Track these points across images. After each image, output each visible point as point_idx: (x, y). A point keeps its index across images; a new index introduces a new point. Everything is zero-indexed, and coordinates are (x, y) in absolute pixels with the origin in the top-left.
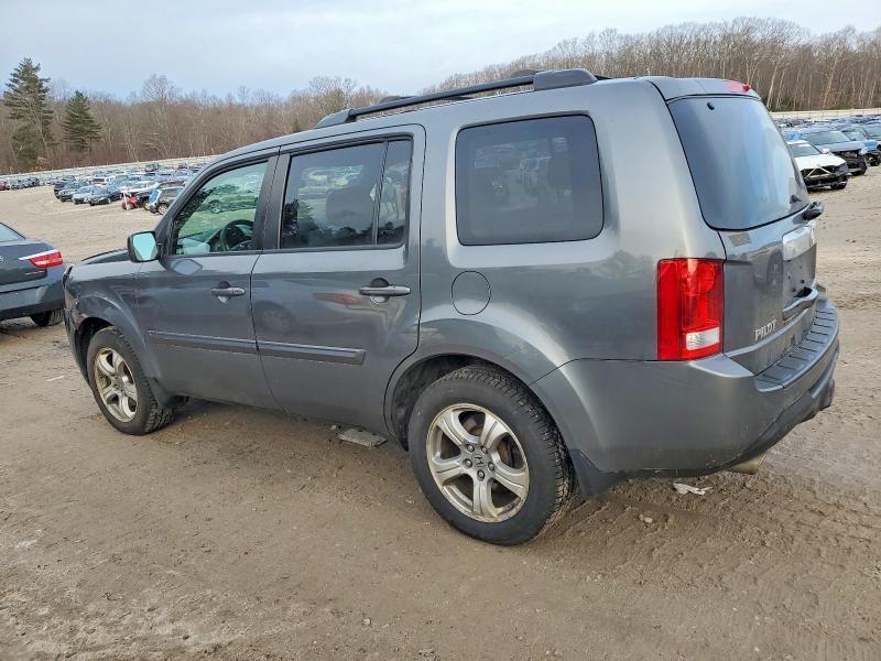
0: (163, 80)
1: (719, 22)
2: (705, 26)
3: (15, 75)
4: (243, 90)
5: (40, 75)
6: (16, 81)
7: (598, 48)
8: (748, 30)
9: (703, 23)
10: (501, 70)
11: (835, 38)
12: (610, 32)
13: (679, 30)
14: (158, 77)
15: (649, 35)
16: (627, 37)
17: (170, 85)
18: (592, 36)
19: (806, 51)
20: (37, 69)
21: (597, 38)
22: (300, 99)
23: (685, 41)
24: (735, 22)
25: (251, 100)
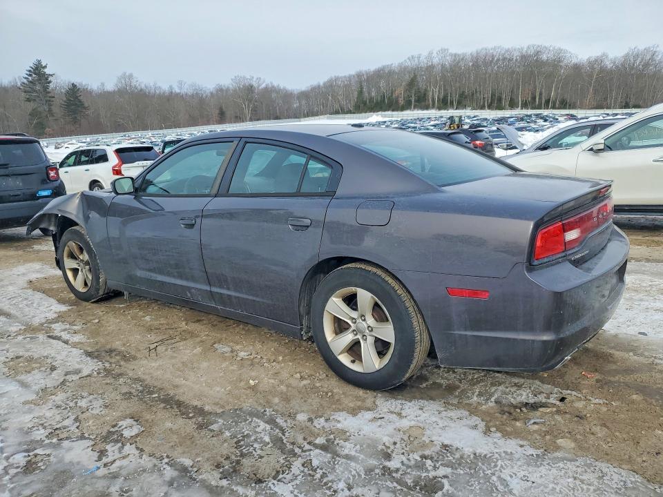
0: (131, 76)
1: (518, 47)
2: (509, 49)
3: (30, 71)
4: (180, 83)
5: (47, 71)
6: (30, 75)
7: (436, 61)
8: (538, 53)
9: (507, 48)
10: (367, 74)
11: (596, 60)
12: (444, 50)
13: (491, 51)
14: (127, 74)
15: (471, 54)
16: (455, 55)
17: (135, 80)
18: (431, 53)
19: (577, 68)
20: (45, 67)
21: (435, 54)
22: (221, 90)
23: (496, 59)
24: (528, 47)
25: (186, 89)
